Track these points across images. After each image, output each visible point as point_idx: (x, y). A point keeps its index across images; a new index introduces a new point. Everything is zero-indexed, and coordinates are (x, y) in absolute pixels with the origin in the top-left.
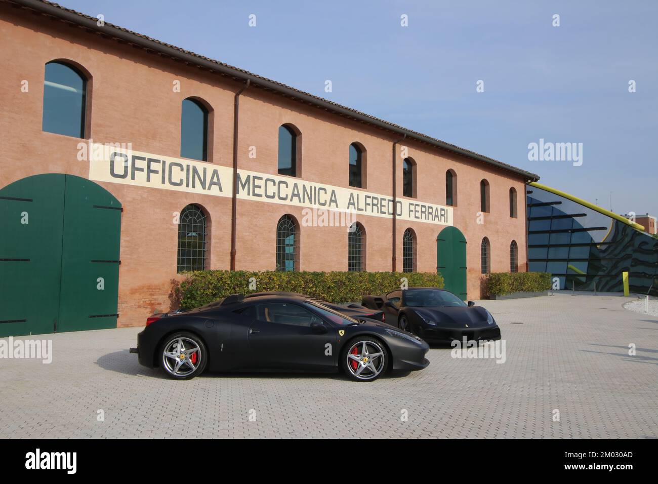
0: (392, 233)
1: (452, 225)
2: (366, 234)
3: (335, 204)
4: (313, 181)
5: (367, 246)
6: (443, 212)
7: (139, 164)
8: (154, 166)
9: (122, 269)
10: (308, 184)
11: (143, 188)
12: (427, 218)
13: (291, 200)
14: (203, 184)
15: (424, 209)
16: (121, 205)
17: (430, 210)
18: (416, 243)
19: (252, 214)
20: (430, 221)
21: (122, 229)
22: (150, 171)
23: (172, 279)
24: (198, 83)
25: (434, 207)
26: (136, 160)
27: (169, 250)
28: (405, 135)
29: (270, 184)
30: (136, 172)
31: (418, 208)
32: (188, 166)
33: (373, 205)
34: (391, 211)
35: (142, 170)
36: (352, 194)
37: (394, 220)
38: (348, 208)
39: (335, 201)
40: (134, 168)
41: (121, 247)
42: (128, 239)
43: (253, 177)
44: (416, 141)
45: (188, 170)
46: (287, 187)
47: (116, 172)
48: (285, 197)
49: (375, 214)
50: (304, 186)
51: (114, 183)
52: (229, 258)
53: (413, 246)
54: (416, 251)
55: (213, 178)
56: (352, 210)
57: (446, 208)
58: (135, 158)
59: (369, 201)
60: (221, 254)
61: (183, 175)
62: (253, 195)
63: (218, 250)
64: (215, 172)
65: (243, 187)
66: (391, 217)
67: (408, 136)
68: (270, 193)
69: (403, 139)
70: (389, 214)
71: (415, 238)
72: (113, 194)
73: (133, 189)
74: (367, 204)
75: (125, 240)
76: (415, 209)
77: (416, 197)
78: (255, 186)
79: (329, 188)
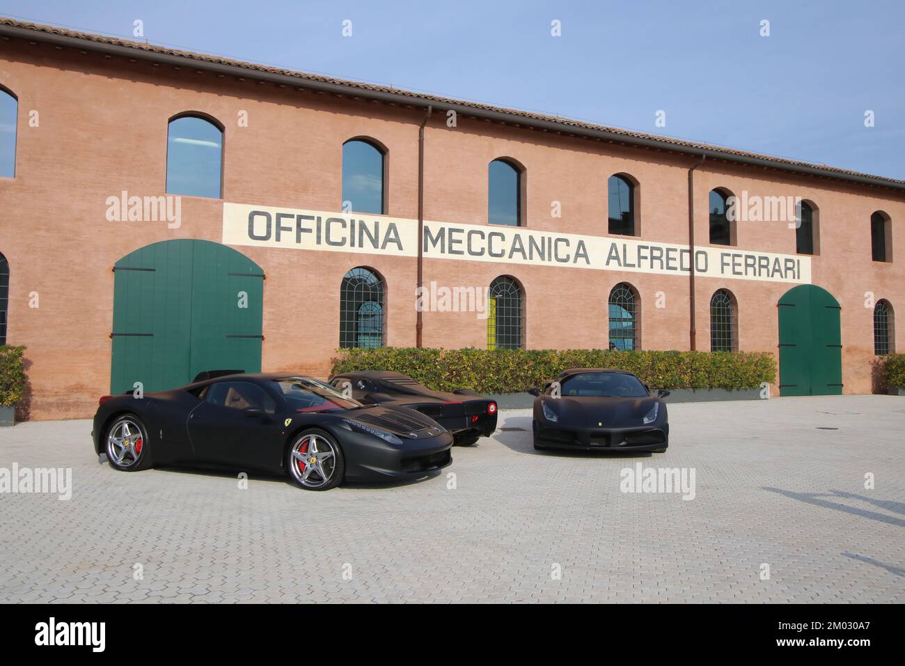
0: (689, 297)
1: (810, 283)
2: (640, 299)
3: (584, 259)
4: (546, 229)
5: (642, 315)
6: (790, 265)
7: (285, 222)
8: (305, 224)
9: (266, 346)
10: (537, 236)
11: (290, 250)
12: (757, 273)
13: (510, 257)
14: (375, 242)
15: (750, 261)
16: (263, 271)
17: (764, 262)
18: (737, 311)
19: (448, 276)
20: (764, 277)
21: (265, 299)
22: (300, 229)
23: (333, 357)
24: (365, 119)
25: (772, 257)
26: (282, 218)
27: (328, 323)
28: (704, 156)
29: (476, 237)
30: (282, 232)
31: (741, 260)
32: (353, 222)
33: (653, 258)
34: (687, 265)
35: (290, 229)
36: (614, 246)
37: (692, 278)
38: (608, 263)
39: (585, 256)
40: (279, 228)
41: (263, 321)
42: (273, 310)
43: (449, 229)
44: (716, 161)
45: (353, 226)
46: (503, 239)
47: (255, 234)
48: (500, 253)
49: (657, 269)
50: (531, 238)
51: (254, 247)
52: (414, 332)
53: (732, 314)
54: (737, 320)
55: (388, 233)
56: (614, 265)
57: (796, 257)
58: (279, 216)
59: (645, 252)
60: (402, 327)
61: (347, 232)
62: (449, 252)
63: (397, 322)
64: (392, 227)
65: (434, 243)
66: (688, 273)
67: (709, 158)
68: (476, 248)
69: (702, 162)
70: (682, 269)
71: (735, 303)
72: (253, 260)
73: (278, 252)
74: (640, 257)
75: (269, 312)
76: (734, 260)
77: (735, 244)
78: (451, 241)
79: (574, 239)
